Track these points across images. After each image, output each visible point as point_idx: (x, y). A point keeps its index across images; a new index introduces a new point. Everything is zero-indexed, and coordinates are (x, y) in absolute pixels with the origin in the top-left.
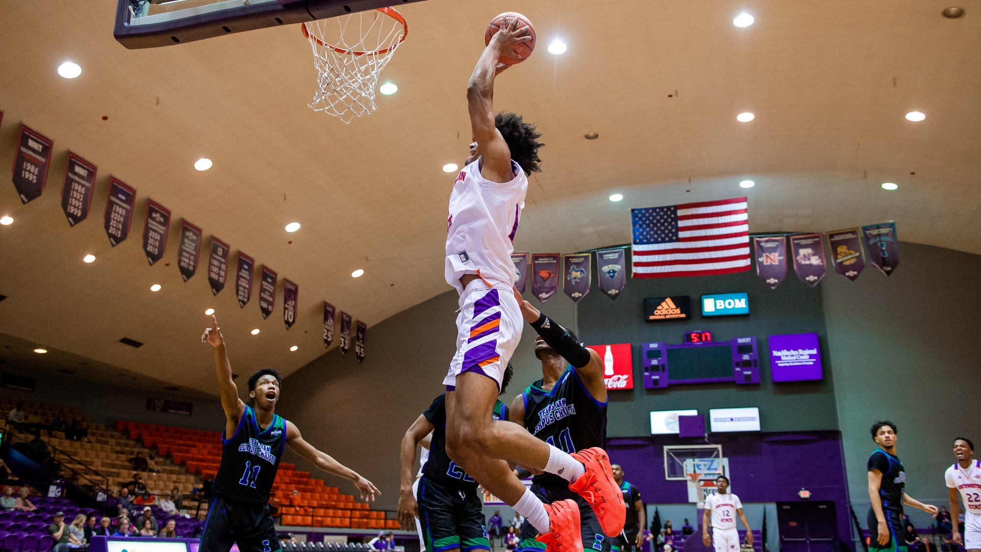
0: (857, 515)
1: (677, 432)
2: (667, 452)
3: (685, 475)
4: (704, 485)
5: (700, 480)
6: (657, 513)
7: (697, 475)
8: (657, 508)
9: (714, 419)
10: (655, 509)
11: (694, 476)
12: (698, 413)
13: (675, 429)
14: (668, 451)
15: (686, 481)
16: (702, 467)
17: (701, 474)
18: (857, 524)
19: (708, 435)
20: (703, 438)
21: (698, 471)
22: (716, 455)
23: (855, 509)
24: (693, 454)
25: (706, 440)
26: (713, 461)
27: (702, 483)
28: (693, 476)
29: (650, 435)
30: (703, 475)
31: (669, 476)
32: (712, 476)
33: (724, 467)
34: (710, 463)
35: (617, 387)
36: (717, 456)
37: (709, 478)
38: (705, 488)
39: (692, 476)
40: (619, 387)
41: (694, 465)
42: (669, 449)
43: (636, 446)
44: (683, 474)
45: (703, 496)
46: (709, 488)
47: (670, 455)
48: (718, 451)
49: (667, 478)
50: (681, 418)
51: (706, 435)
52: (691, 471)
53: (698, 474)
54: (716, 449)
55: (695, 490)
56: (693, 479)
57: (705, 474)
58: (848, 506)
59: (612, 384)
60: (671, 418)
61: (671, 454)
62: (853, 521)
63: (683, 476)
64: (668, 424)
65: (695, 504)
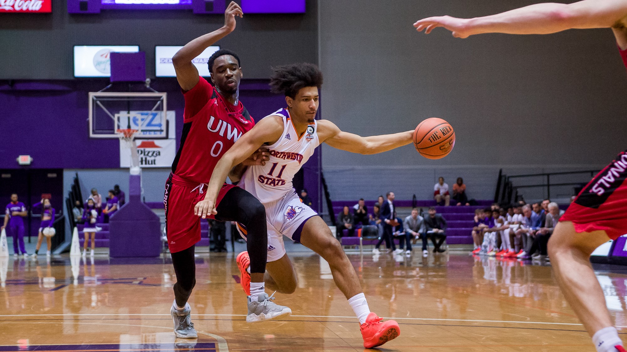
0: (328, 184)
1: (108, 74)
2: (93, 100)
3: (116, 132)
4: (143, 145)
5: (136, 139)
6: (76, 181)
7: (131, 131)
8: (77, 175)
9: (161, 59)
10: (75, 176)
11: (129, 132)
12: (140, 49)
13: (105, 71)
14: (95, 99)
15: (117, 140)
16: (140, 122)
17: (137, 131)
18: (327, 195)
19: (152, 80)
20: (144, 83)
21: (133, 127)
22: (159, 106)
23: (326, 177)
24: (129, 105)
25: (148, 86)
26: (155, 115)
27: (139, 142)
28: (127, 132)
29: (72, 78)
30: (140, 132)
31: (94, 133)
32: (152, 133)
33: (168, 122)
34: (151, 117)
35: (28, 9)
36: (160, 108)
37: (148, 135)
38: (142, 149)
39: (125, 134)
40: (30, 9)
41: (129, 118)
42: (97, 97)
43: (53, 93)
44: (113, 129)
45: (140, 160)
46: (147, 149)
47: (97, 105)
48: (162, 101)
49: (92, 135)
50: (114, 56)
51: (148, 80)
52: (124, 126)
53: (134, 131)
54: (160, 97)
55: (129, 152)
56: (126, 137)
57: (142, 131)
58: (319, 173)
59: (20, 4)
60: (102, 56)
61: (98, 102)
62: (323, 192)
63: (113, 133)
64: (97, 64)
65: (127, 169)
